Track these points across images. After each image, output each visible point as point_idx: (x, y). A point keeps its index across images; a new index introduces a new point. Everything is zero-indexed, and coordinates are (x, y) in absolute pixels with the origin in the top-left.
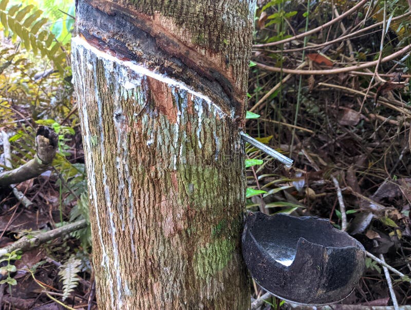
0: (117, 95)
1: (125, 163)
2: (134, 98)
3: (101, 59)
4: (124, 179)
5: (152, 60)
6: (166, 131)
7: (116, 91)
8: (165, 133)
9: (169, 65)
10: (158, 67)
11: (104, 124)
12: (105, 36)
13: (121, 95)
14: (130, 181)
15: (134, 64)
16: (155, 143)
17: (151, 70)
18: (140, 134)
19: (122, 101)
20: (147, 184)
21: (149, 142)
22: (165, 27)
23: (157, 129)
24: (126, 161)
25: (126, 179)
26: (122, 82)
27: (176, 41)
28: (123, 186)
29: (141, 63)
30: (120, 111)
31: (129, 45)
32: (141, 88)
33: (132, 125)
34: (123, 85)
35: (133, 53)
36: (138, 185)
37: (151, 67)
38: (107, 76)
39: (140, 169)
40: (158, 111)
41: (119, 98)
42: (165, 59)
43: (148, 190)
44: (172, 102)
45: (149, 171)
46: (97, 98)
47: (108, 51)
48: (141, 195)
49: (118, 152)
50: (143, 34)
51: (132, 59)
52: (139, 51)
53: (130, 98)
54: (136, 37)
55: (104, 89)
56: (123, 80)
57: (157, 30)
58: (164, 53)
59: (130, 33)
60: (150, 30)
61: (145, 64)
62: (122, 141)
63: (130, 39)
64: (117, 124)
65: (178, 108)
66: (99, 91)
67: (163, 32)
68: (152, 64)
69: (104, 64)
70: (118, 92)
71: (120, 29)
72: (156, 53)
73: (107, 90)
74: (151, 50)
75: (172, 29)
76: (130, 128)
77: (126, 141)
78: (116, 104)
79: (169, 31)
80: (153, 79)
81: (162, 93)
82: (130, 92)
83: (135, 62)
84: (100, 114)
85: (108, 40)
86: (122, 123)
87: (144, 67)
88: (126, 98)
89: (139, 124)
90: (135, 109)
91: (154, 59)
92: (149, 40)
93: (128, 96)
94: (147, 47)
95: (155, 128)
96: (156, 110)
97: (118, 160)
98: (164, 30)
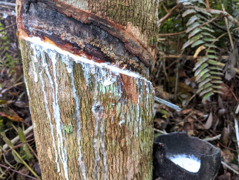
0: (96, 92)
1: (101, 142)
2: (111, 92)
3: (79, 62)
4: (100, 153)
5: (122, 60)
6: (132, 112)
7: (96, 89)
8: (132, 113)
9: (132, 62)
10: (125, 65)
11: (81, 115)
12: (80, 42)
13: (100, 91)
14: (105, 154)
15: (108, 64)
16: (126, 122)
17: (120, 68)
18: (114, 118)
19: (100, 96)
20: (119, 153)
21: (121, 123)
22: (133, 35)
23: (127, 112)
24: (102, 140)
25: (102, 153)
26: (101, 81)
27: (138, 44)
28: (99, 159)
29: (113, 63)
30: (98, 104)
31: (104, 50)
32: (116, 83)
33: (108, 113)
34: (102, 83)
35: (107, 56)
36: (112, 155)
37: (121, 66)
38: (87, 77)
39: (113, 143)
40: (128, 98)
41: (98, 93)
42: (130, 58)
43: (119, 156)
44: (136, 90)
45: (120, 143)
46: (75, 95)
47: (84, 55)
48: (114, 161)
49: (96, 134)
50: (115, 41)
51: (107, 61)
52: (112, 55)
53: (107, 92)
54: (110, 43)
55: (82, 88)
56: (101, 79)
57: (127, 37)
58: (130, 54)
59: (104, 39)
60: (123, 37)
61: (116, 64)
62: (99, 126)
63: (105, 45)
64: (96, 114)
65: (139, 93)
66: (77, 89)
67: (132, 38)
68: (122, 64)
69: (83, 67)
70: (98, 89)
71: (96, 36)
72: (124, 54)
73: (86, 88)
74: (121, 53)
75: (138, 36)
76: (106, 115)
77: (103, 125)
78: (95, 98)
79: (136, 37)
80: (125, 75)
81: (130, 84)
82: (108, 88)
83: (109, 63)
84: (77, 108)
85: (84, 46)
86: (100, 113)
87: (115, 66)
88: (104, 92)
89: (114, 111)
90: (111, 100)
91: (123, 59)
92: (120, 45)
93: (106, 91)
94: (118, 50)
95: (125, 111)
96: (126, 98)
97: (95, 141)
98: (133, 36)
